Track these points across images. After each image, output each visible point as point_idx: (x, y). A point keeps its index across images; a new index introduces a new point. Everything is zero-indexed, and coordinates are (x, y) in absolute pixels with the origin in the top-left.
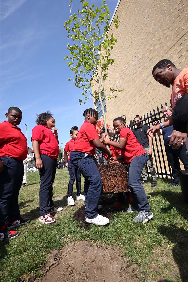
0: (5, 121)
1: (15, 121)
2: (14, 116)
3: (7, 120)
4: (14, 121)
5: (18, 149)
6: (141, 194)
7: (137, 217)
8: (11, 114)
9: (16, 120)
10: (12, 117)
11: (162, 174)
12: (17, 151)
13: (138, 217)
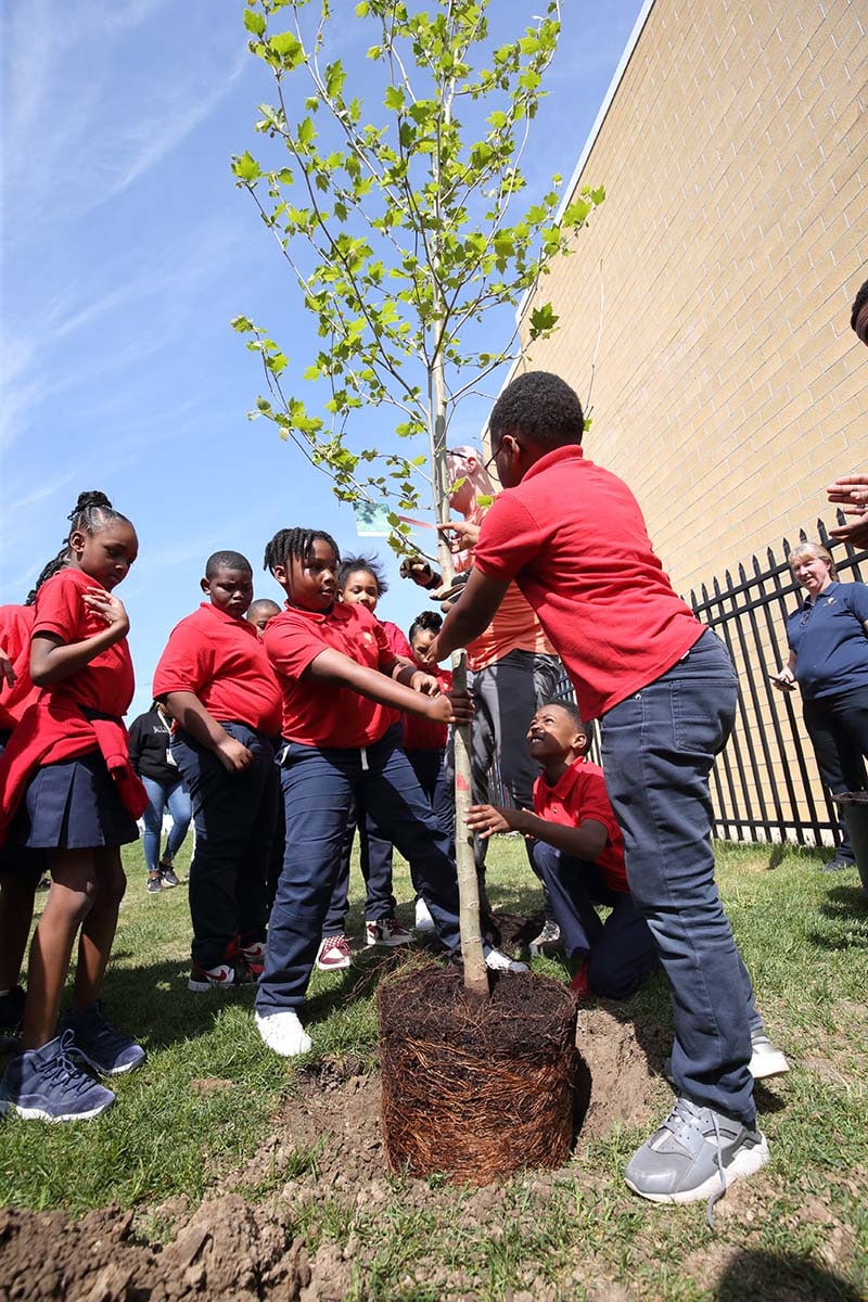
0: (203, 605)
1: (233, 601)
2: (229, 588)
3: (208, 600)
4: (231, 605)
5: (255, 696)
6: (702, 987)
7: (655, 1147)
8: (215, 581)
9: (235, 599)
10: (220, 589)
11: (798, 825)
12: (253, 702)
13: (662, 1146)
